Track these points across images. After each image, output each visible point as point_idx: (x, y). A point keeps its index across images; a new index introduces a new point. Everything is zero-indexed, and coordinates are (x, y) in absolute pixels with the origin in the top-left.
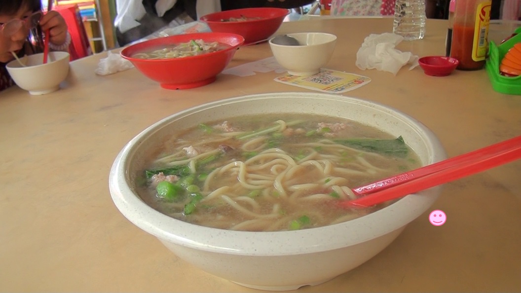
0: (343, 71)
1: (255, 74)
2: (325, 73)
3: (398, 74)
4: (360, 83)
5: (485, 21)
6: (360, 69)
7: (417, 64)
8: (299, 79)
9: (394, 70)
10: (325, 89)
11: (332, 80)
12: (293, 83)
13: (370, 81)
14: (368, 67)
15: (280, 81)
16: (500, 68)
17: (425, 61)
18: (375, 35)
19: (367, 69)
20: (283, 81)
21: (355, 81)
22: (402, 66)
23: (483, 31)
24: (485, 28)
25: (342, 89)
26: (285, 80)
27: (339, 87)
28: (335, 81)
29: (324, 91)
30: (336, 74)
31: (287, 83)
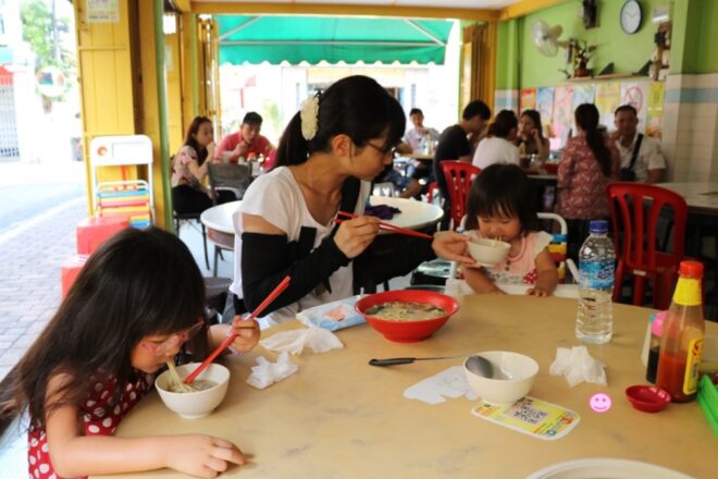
1: (444, 400)
2: (524, 402)
4: (570, 422)
5: (698, 353)
8: (500, 412)
10: (536, 432)
11: (537, 416)
12: (496, 419)
13: (579, 419)
15: (478, 415)
17: (633, 392)
20: (482, 414)
21: (563, 419)
24: (697, 361)
25: (555, 433)
26: (485, 414)
27: (550, 428)
28: (541, 417)
29: (536, 435)
30: (539, 406)
31: (488, 418)
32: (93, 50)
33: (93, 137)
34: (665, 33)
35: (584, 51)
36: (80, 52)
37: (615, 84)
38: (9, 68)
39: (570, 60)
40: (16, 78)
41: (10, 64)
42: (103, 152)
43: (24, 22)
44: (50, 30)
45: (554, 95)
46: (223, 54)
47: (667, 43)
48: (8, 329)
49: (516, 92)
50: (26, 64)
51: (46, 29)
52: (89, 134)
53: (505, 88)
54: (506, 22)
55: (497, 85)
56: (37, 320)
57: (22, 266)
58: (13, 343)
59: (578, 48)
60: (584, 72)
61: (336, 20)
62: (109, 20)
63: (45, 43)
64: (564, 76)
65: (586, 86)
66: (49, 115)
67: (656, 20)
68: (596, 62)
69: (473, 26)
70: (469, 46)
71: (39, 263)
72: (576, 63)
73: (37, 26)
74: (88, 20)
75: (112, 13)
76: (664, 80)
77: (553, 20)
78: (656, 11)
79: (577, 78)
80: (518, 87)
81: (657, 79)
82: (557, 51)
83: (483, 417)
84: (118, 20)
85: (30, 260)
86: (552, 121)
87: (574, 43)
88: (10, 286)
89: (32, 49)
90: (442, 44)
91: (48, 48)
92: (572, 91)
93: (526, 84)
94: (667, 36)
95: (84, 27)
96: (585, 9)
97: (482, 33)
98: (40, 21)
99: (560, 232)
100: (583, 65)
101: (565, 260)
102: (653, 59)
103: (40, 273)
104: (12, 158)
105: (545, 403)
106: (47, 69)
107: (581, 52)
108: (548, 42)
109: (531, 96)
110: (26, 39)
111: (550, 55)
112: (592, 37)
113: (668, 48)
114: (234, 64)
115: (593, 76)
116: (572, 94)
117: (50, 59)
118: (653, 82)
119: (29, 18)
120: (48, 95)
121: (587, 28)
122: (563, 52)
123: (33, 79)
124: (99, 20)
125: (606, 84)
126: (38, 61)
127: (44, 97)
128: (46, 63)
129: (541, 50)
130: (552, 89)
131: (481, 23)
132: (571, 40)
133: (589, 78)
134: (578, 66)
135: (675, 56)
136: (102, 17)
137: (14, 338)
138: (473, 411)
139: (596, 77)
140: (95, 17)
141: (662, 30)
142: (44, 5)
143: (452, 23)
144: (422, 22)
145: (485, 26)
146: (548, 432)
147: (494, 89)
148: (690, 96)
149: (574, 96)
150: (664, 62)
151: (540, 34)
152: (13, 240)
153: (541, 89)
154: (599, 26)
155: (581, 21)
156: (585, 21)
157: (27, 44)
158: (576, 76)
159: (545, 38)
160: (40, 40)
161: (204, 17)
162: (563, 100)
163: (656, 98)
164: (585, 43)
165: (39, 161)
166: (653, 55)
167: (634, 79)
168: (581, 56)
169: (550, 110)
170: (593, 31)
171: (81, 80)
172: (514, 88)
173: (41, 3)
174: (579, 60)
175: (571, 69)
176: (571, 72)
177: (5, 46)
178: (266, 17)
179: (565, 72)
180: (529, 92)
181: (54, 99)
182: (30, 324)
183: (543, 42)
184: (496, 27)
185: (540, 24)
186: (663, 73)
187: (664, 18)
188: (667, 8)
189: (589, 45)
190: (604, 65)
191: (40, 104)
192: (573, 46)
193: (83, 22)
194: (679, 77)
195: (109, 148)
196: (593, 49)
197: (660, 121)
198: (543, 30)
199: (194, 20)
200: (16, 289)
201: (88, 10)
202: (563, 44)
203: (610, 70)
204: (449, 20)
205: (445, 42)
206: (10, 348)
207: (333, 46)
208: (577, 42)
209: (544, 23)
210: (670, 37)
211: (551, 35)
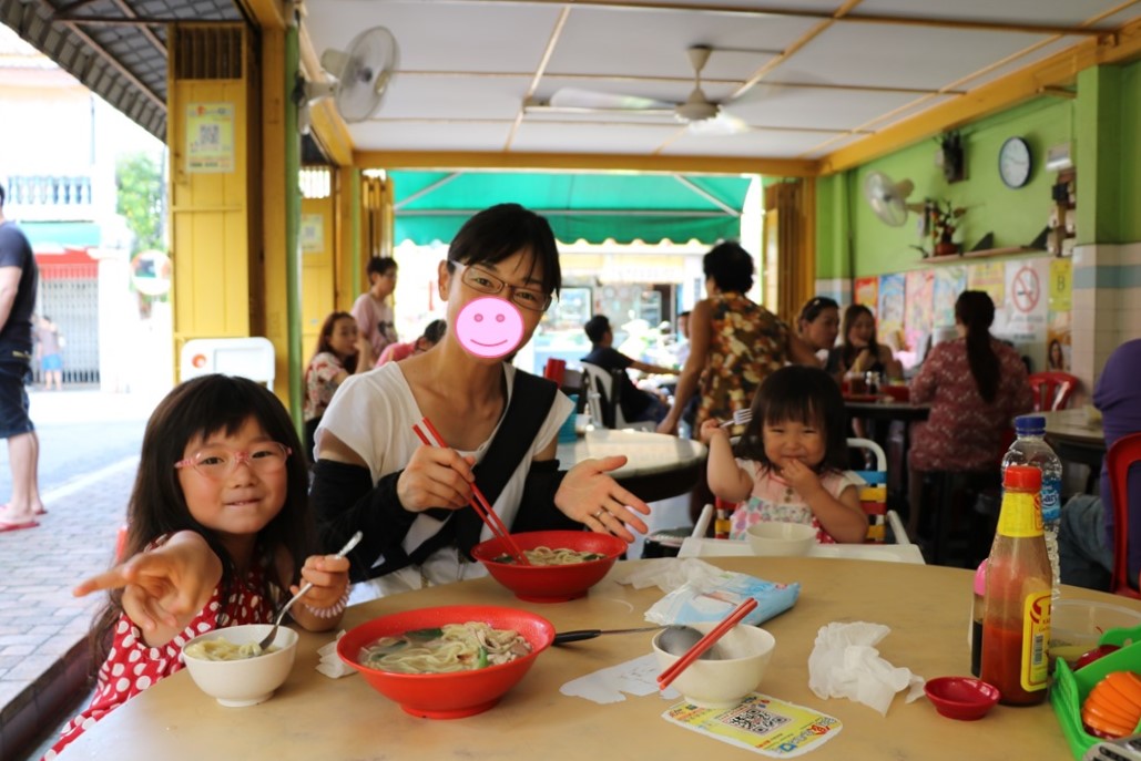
0: (787, 701)
1: (623, 698)
2: (755, 702)
3: (889, 713)
4: (823, 732)
5: (1041, 622)
6: (819, 696)
7: (922, 693)
8: (709, 717)
9: (881, 705)
10: (761, 746)
11: (771, 723)
12: (700, 726)
13: (840, 728)
14: (832, 693)
15: (673, 720)
16: (1083, 716)
17: (937, 688)
18: (840, 624)
19: (830, 697)
20: (680, 719)
21: (813, 727)
22: (893, 695)
23: (1039, 640)
24: (1042, 633)
25: (793, 747)
26: (684, 719)
27: (785, 741)
28: (776, 725)
29: (761, 751)
30: (776, 708)
31: (687, 725)
32: (193, 213)
33: (187, 340)
34: (1066, 185)
35: (948, 216)
36: (174, 214)
37: (996, 265)
38: (93, 254)
39: (927, 231)
40: (102, 267)
41: (95, 247)
42: (200, 362)
43: (121, 187)
44: (156, 199)
45: (905, 285)
46: (400, 229)
47: (1072, 199)
48: (34, 626)
49: (848, 282)
50: (118, 248)
51: (151, 197)
52: (181, 336)
53: (830, 277)
54: (830, 178)
55: (818, 274)
56: (81, 614)
57: (73, 536)
58: (38, 647)
59: (938, 212)
60: (948, 248)
61: (573, 177)
62: (218, 169)
63: (147, 217)
64: (919, 255)
65: (953, 268)
66: (147, 322)
67: (1054, 165)
68: (967, 232)
69: (778, 185)
70: (774, 213)
71: (99, 533)
72: (936, 234)
73: (138, 192)
74: (188, 169)
75: (222, 159)
76: (1070, 256)
77: (897, 173)
78: (1050, 152)
79: (939, 258)
80: (851, 274)
81: (1059, 255)
82: (906, 217)
83: (680, 724)
84: (231, 168)
85: (87, 528)
86: (903, 326)
87: (931, 206)
88: (49, 564)
89: (129, 226)
90: (734, 213)
91: (152, 223)
92: (931, 277)
93: (863, 270)
94: (1070, 189)
95: (181, 179)
96: (946, 154)
97: (793, 196)
98: (142, 187)
99: (874, 467)
100: (947, 237)
101: (885, 513)
102: (1051, 225)
103: (100, 546)
104: (89, 384)
105: (790, 704)
106: (147, 255)
107: (942, 218)
108: (892, 204)
109: (870, 288)
110: (121, 211)
111: (895, 224)
112: (959, 195)
113: (1072, 207)
114: (418, 243)
115: (961, 254)
116: (932, 282)
117: (154, 238)
118: (1054, 258)
119: (127, 182)
120: (147, 292)
121: (951, 181)
122: (916, 220)
123: (127, 268)
124: (203, 169)
125: (983, 265)
126: (136, 243)
127: (142, 296)
128: (148, 246)
129: (882, 217)
130: (902, 276)
131: (791, 180)
132: (928, 201)
133: (956, 256)
134: (938, 240)
135: (1083, 218)
136: (207, 165)
137: (41, 639)
138: (666, 716)
139: (967, 254)
140: (199, 165)
141: (1064, 180)
142: (150, 164)
143: (749, 181)
144: (700, 179)
145: (798, 184)
146: (782, 747)
147: (814, 278)
148: (1110, 279)
149: (936, 286)
150: (1069, 228)
151: (879, 193)
152: (68, 498)
153: (885, 277)
154: (968, 178)
155: (941, 171)
156: (947, 172)
157: (122, 219)
158: (936, 254)
159: (887, 198)
160: (140, 212)
161: (372, 173)
162: (919, 293)
163: (1061, 283)
164: (949, 204)
165: (128, 391)
166: (1052, 219)
167: (1025, 256)
168: (943, 224)
169: (900, 309)
170: (960, 186)
171: (173, 255)
172: (844, 277)
173: (145, 160)
174: (941, 230)
175: (929, 244)
176: (929, 248)
177: (91, 222)
178: (466, 174)
179: (921, 249)
180: (867, 281)
181: (155, 298)
182: (70, 620)
183: (884, 204)
184: (813, 187)
185: (878, 178)
186: (1067, 244)
187: (1065, 163)
188: (1067, 147)
189: (955, 206)
190: (978, 236)
191: (134, 305)
192: (931, 211)
193: (181, 172)
194: (1092, 249)
195: (209, 356)
196: (960, 213)
197: (1069, 319)
198: (885, 186)
199: (357, 178)
200: (58, 569)
201: (189, 155)
202: (915, 208)
203: (988, 242)
204: (745, 176)
205: (740, 210)
206: (32, 653)
207: (567, 218)
208: (936, 204)
209: (885, 177)
210: (1074, 191)
211: (897, 193)
